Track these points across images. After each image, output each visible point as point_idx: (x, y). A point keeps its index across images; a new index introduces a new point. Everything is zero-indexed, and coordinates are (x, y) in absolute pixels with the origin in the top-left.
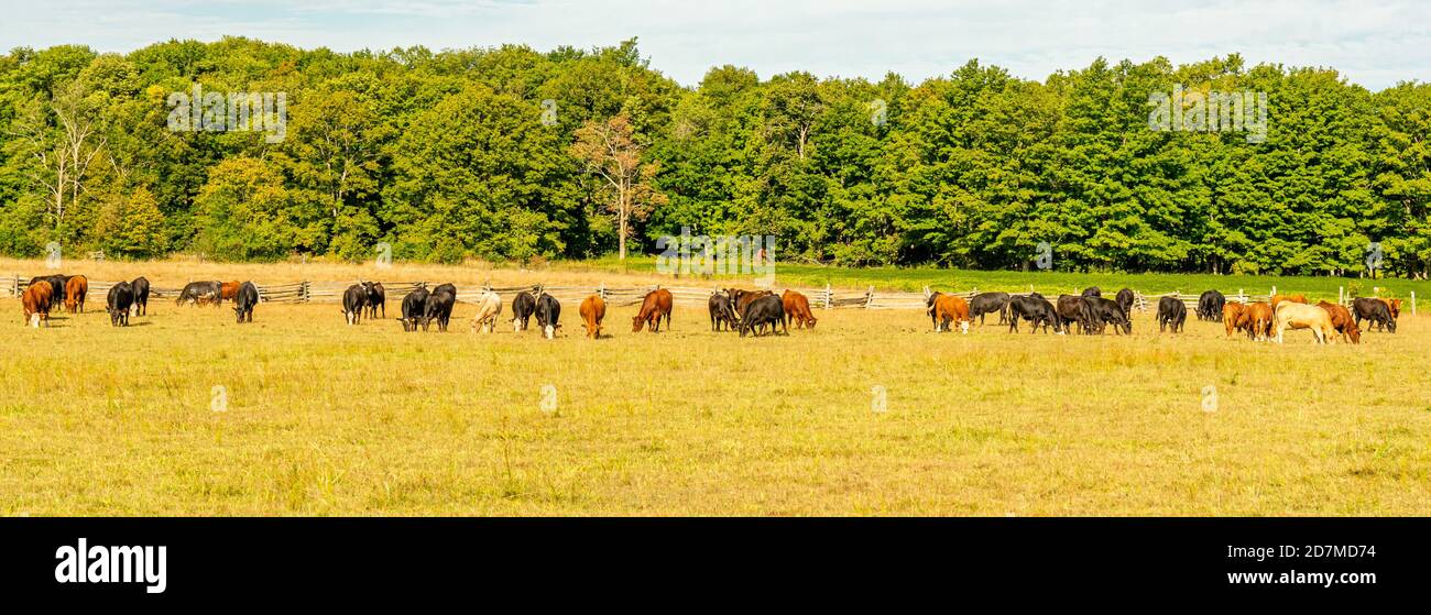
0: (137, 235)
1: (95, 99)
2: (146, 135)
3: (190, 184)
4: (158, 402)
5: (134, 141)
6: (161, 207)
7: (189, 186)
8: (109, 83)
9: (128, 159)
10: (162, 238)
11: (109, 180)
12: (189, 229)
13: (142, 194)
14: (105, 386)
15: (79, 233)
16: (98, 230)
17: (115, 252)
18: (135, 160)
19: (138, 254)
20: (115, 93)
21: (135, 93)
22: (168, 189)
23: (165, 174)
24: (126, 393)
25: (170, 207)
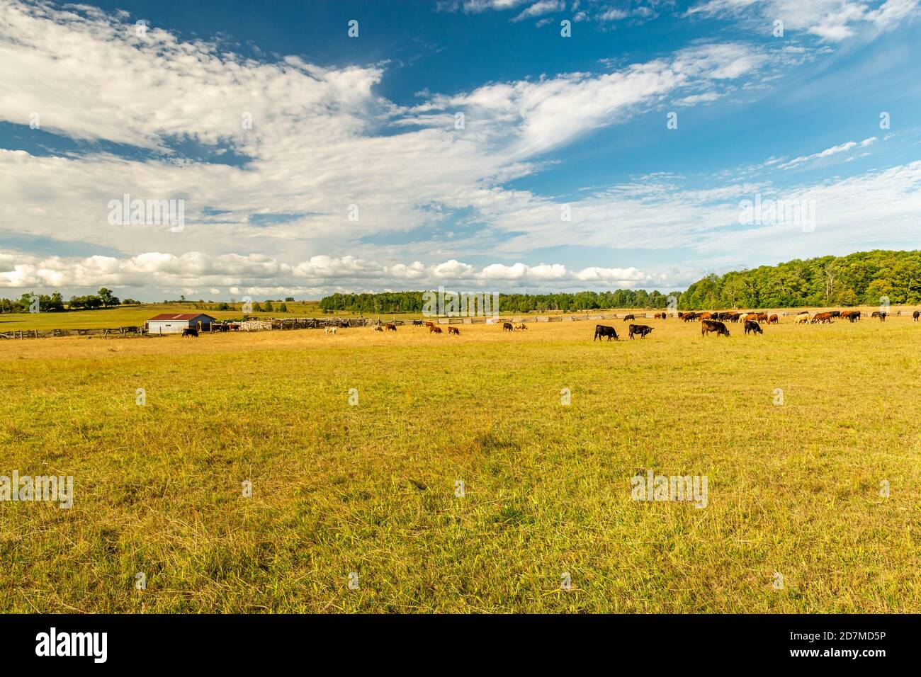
0: (849, 301)
1: (836, 268)
2: (851, 276)
3: (864, 287)
4: (860, 342)
5: (847, 278)
6: (856, 294)
7: (863, 288)
8: (840, 264)
9: (846, 282)
10: (856, 301)
11: (841, 287)
12: (864, 299)
13: (850, 291)
14: (845, 338)
15: (833, 301)
16: (838, 300)
17: (843, 305)
18: (848, 282)
19: (850, 305)
20: (842, 266)
21: (847, 266)
22: (858, 289)
23: (857, 285)
24: (851, 340)
25: (858, 293)
